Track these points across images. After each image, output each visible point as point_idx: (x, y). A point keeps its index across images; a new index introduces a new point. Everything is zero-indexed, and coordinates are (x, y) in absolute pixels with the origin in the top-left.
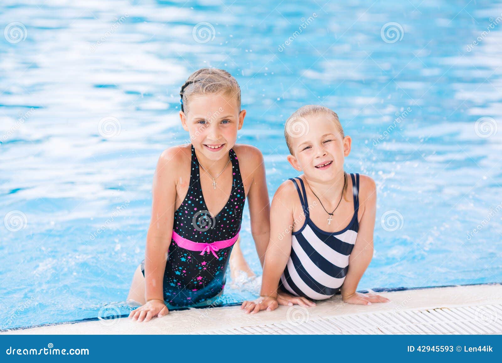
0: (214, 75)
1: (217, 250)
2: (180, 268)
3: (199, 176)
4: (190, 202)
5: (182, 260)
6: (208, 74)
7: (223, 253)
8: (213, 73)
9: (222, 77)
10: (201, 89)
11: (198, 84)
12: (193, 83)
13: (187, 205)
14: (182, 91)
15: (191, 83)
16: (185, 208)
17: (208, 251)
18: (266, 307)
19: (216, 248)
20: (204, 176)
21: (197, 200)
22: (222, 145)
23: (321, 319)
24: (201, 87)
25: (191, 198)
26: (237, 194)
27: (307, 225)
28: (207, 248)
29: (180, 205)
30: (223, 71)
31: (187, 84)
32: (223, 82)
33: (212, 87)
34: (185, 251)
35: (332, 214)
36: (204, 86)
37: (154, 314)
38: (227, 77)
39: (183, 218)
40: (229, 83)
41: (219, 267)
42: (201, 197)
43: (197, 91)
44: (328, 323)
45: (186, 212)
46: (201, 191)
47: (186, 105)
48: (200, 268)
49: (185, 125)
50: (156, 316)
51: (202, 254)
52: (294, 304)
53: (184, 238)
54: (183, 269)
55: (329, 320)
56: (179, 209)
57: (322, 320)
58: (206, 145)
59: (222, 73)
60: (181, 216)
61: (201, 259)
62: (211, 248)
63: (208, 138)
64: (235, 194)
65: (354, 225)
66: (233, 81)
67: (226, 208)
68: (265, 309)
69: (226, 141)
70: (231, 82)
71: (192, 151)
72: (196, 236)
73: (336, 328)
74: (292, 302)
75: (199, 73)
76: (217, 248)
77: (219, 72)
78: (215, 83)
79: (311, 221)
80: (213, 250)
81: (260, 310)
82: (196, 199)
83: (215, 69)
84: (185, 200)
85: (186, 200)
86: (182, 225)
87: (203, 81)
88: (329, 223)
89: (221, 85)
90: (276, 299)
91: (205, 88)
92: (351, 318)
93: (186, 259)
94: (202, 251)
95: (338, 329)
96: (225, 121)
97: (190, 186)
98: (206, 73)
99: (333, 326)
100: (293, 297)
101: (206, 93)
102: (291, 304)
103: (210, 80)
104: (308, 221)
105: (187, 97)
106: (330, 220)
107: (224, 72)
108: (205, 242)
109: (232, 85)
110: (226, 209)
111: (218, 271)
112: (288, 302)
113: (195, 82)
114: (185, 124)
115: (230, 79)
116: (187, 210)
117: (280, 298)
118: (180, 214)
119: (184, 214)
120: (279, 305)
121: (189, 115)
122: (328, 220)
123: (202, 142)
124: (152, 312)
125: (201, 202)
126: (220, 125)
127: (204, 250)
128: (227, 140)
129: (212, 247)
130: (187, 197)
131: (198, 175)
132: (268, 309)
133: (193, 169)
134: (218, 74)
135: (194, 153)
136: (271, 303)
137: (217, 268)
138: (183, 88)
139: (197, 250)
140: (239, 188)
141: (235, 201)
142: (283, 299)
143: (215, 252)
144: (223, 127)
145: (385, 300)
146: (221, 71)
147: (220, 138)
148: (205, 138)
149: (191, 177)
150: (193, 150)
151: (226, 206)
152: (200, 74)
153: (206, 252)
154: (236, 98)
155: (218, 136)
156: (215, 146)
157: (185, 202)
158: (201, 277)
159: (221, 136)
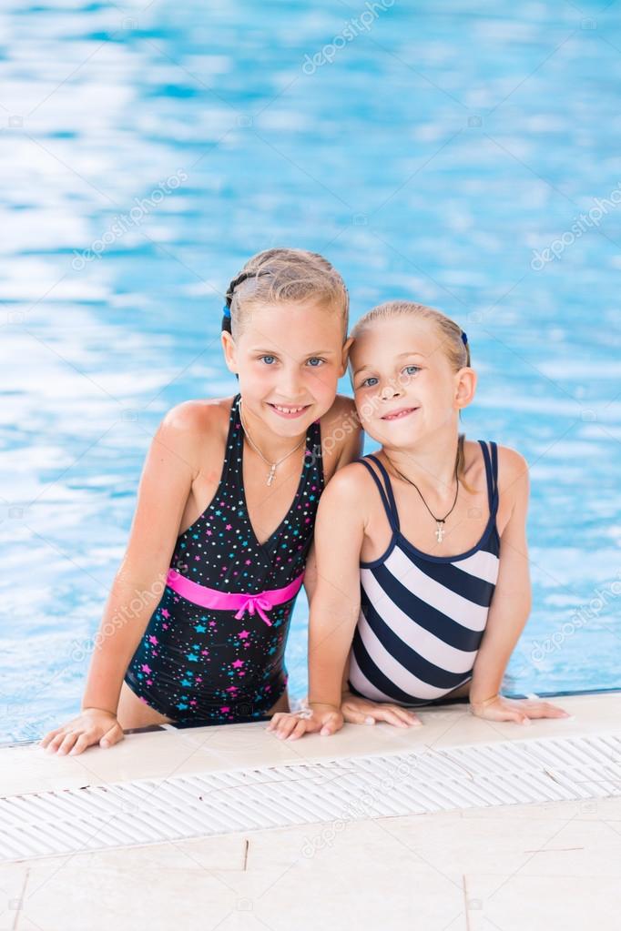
0: (298, 264)
1: (268, 608)
2: (196, 647)
3: (241, 462)
4: (218, 513)
5: (198, 631)
6: (286, 261)
7: (281, 612)
8: (297, 260)
9: (315, 269)
10: (271, 291)
11: (264, 281)
12: (257, 277)
13: (211, 518)
14: (231, 291)
15: (251, 276)
16: (208, 525)
17: (251, 609)
18: (318, 725)
19: (265, 605)
20: (250, 462)
21: (234, 509)
22: (306, 407)
23: (430, 752)
24: (271, 287)
25: (222, 504)
26: (309, 495)
27: (397, 548)
28: (248, 605)
29: (196, 519)
30: (317, 256)
31: (243, 278)
32: (315, 280)
33: (293, 289)
34: (205, 611)
35: (443, 521)
36: (277, 284)
37: (92, 741)
38: (323, 269)
39: (200, 546)
40: (328, 283)
41: (275, 640)
42: (241, 503)
43: (261, 295)
44: (446, 761)
45: (209, 533)
46: (243, 492)
47: (239, 320)
48: (237, 644)
49: (231, 361)
50: (97, 744)
51: (238, 616)
52: (378, 721)
53: (203, 585)
54: (202, 649)
55: (446, 754)
56: (194, 526)
57: (433, 754)
58: (273, 405)
59: (315, 260)
60: (197, 542)
61: (237, 627)
62: (255, 604)
63: (277, 391)
64: (305, 494)
65: (491, 541)
66: (336, 278)
67: (287, 522)
68: (318, 730)
69: (314, 399)
70: (332, 280)
71: (233, 412)
72: (227, 581)
73: (460, 770)
74: (372, 717)
75: (269, 256)
76: (267, 603)
77: (308, 258)
78: (301, 281)
79: (404, 539)
80: (260, 608)
81: (306, 733)
82: (231, 508)
83: (301, 252)
84: (209, 508)
85: (212, 508)
86: (198, 558)
87: (276, 276)
88: (440, 540)
89: (311, 286)
90: (339, 709)
91: (280, 289)
92: (491, 749)
93: (205, 628)
94: (238, 611)
95: (464, 772)
96: (314, 360)
97: (222, 480)
98: (282, 259)
99: (455, 767)
100: (374, 707)
101: (280, 301)
102: (372, 721)
103: (291, 275)
104: (398, 540)
105: (240, 303)
106: (440, 533)
107: (319, 259)
108: (242, 593)
109: (334, 287)
110: (288, 525)
111: (273, 646)
112: (364, 716)
113: (260, 275)
114: (232, 357)
115: (331, 273)
116: (210, 529)
117: (349, 708)
118: (196, 537)
119: (203, 536)
120: (346, 721)
121: (242, 340)
122: (437, 533)
123: (266, 398)
124: (88, 737)
125: (241, 514)
126: (304, 366)
127: (243, 608)
128: (316, 397)
129: (258, 602)
130: (214, 502)
131: (239, 460)
132: (324, 732)
133: (231, 447)
134: (307, 263)
135: (236, 416)
136: (329, 718)
137: (271, 641)
138: (234, 284)
139: (230, 608)
140: (313, 483)
141: (304, 509)
142: (353, 711)
143: (265, 612)
144: (309, 371)
145: (558, 714)
146: (312, 255)
147: (303, 393)
148: (271, 392)
149: (225, 463)
150: (234, 410)
151: (286, 518)
152: (271, 261)
153: (246, 611)
154: (341, 315)
155: (299, 389)
156: (290, 407)
157: (208, 512)
158: (241, 660)
159: (305, 389)
